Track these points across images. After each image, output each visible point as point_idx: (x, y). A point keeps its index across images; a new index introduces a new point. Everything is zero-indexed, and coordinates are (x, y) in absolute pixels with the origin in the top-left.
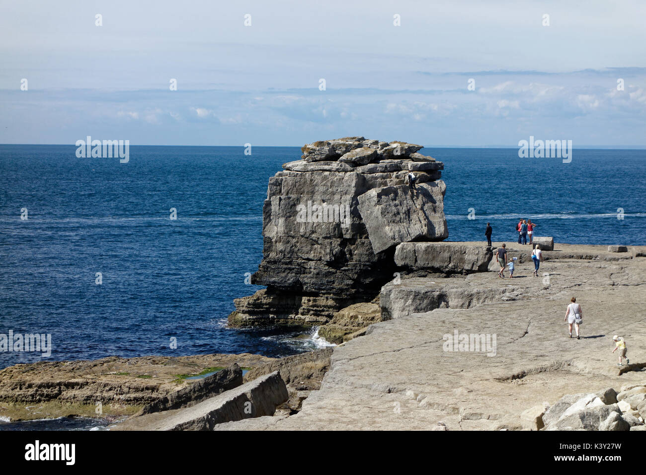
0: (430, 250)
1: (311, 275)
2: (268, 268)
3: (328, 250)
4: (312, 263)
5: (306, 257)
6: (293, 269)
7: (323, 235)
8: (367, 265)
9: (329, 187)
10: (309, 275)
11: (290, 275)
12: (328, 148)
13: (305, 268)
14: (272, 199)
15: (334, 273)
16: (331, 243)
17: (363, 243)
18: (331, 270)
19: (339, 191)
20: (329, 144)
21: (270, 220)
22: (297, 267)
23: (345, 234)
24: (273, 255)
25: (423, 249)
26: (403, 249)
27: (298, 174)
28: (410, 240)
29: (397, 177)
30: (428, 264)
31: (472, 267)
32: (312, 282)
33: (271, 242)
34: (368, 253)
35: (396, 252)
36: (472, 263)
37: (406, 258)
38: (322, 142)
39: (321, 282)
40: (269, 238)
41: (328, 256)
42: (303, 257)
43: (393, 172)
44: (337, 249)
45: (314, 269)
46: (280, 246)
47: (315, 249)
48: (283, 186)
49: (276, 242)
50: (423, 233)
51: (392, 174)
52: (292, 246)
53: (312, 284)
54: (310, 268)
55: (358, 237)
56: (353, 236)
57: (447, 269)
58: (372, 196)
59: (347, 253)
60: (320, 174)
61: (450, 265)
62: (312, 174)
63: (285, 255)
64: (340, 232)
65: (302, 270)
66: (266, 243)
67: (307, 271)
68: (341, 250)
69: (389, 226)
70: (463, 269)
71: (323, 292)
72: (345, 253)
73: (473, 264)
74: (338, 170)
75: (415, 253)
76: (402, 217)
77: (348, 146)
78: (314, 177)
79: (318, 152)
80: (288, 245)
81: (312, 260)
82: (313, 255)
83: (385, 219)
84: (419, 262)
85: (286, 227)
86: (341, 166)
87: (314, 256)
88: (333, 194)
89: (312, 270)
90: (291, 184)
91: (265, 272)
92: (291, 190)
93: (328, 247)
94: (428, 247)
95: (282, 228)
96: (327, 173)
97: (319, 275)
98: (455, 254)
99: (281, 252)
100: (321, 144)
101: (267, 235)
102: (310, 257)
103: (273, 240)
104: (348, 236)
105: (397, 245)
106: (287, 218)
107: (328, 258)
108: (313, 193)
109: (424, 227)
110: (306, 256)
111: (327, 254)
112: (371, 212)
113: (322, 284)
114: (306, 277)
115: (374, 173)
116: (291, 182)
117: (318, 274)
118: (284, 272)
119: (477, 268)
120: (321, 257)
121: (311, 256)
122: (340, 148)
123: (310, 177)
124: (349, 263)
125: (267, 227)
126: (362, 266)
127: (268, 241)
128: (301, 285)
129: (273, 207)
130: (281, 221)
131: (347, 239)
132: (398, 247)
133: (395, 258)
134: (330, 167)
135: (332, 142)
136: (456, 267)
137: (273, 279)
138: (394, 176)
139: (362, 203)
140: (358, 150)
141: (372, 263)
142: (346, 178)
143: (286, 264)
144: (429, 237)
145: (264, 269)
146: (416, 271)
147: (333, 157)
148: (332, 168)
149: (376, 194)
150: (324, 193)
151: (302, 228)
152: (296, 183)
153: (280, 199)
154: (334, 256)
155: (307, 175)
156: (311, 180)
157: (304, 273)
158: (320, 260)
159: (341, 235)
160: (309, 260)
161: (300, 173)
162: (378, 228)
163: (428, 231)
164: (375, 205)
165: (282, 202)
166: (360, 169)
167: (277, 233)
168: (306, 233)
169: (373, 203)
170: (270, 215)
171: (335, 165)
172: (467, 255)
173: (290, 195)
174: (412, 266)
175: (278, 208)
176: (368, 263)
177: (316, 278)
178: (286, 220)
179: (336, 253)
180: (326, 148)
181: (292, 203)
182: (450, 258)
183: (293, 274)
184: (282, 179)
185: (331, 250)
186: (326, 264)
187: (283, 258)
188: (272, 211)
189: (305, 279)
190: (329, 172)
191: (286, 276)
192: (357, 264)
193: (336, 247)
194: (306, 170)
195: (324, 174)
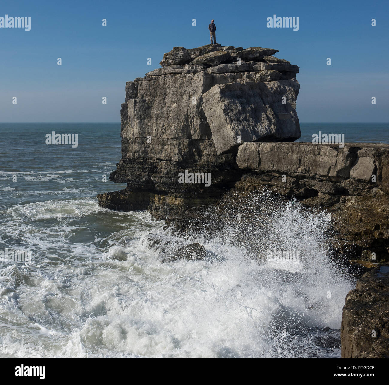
0: (276, 150)
1: (161, 174)
2: (123, 167)
3: (176, 151)
4: (163, 164)
6: (147, 168)
7: (172, 136)
8: (216, 166)
9: (179, 88)
10: (159, 175)
11: (143, 174)
12: (183, 53)
13: (158, 168)
14: (128, 102)
16: (180, 144)
17: (211, 144)
19: (187, 91)
20: (183, 49)
21: (127, 123)
22: (150, 167)
23: (194, 135)
24: (129, 155)
25: (268, 149)
26: (245, 149)
27: (152, 78)
28: (255, 139)
29: (248, 77)
30: (273, 166)
31: (329, 172)
32: (162, 181)
33: (128, 143)
35: (239, 153)
36: (329, 166)
37: (249, 159)
38: (178, 48)
39: (170, 182)
40: (126, 139)
41: (177, 157)
42: (155, 157)
43: (244, 72)
44: (185, 150)
46: (136, 147)
47: (166, 150)
48: (138, 90)
49: (132, 142)
50: (270, 132)
51: (242, 74)
52: (146, 147)
53: (162, 183)
54: (161, 168)
55: (207, 138)
56: (201, 137)
58: (215, 92)
59: (195, 154)
60: (172, 77)
61: (300, 169)
62: (165, 77)
63: (139, 155)
64: (188, 133)
65: (154, 169)
66: (124, 144)
67: (159, 170)
69: (231, 125)
70: (316, 174)
71: (172, 191)
73: (330, 168)
74: (188, 72)
75: (259, 154)
76: (248, 115)
77: (202, 51)
78: (166, 80)
79: (172, 57)
80: (143, 145)
81: (163, 160)
82: (164, 155)
83: (227, 117)
84: (262, 164)
85: (141, 128)
86: (192, 68)
87: (165, 156)
88: (182, 95)
89: (163, 170)
90: (145, 88)
91: (121, 170)
92: (146, 93)
93: (177, 147)
94: (273, 147)
95: (138, 129)
96: (178, 75)
97: (168, 174)
98: (306, 155)
99: (136, 151)
100: (176, 49)
101: (125, 136)
103: (130, 141)
104: (196, 137)
105: (239, 146)
106: (141, 120)
107: (176, 158)
108: (165, 95)
109: (272, 126)
110: (158, 156)
111: (175, 155)
112: (215, 111)
113: (170, 183)
114: (157, 176)
115: (224, 73)
116: (146, 86)
118: (138, 170)
119: (336, 173)
120: (171, 158)
121: (162, 156)
122: (195, 53)
123: (163, 81)
124: (197, 164)
125: (125, 129)
127: (125, 141)
128: (153, 183)
129: (129, 111)
130: (136, 123)
131: (195, 140)
132: (241, 147)
133: (238, 159)
134: (182, 69)
135: (187, 48)
136: (307, 171)
137: (128, 177)
138: (245, 76)
139: (207, 101)
140: (212, 53)
141: (220, 163)
142: (195, 79)
143: (141, 163)
144: (277, 136)
145: (121, 167)
146: (259, 174)
147: (187, 60)
148: (183, 71)
149: (219, 90)
150: (174, 94)
151: (155, 129)
152: (150, 86)
153: (135, 102)
154: (182, 156)
155: (161, 78)
156: (164, 83)
157: (156, 172)
158: (170, 160)
159: (189, 136)
160: (160, 160)
161: (154, 77)
162: (220, 127)
163: (277, 130)
164: (219, 102)
165: (137, 105)
166: (210, 70)
167: (133, 134)
168: (157, 134)
169: (216, 101)
170: (127, 118)
171: (186, 67)
172: (321, 158)
173: (144, 98)
174: (255, 169)
175: (133, 110)
176: (216, 164)
177: (166, 177)
178: (140, 122)
179: (185, 153)
180: (181, 53)
181: (146, 106)
182: (300, 160)
183: (146, 174)
184: (138, 83)
185: (179, 151)
186: (175, 165)
187: (138, 158)
188: (129, 113)
189: (156, 178)
190: (179, 75)
191: (140, 175)
192: (205, 164)
193: (184, 147)
194: (160, 74)
195: (175, 76)
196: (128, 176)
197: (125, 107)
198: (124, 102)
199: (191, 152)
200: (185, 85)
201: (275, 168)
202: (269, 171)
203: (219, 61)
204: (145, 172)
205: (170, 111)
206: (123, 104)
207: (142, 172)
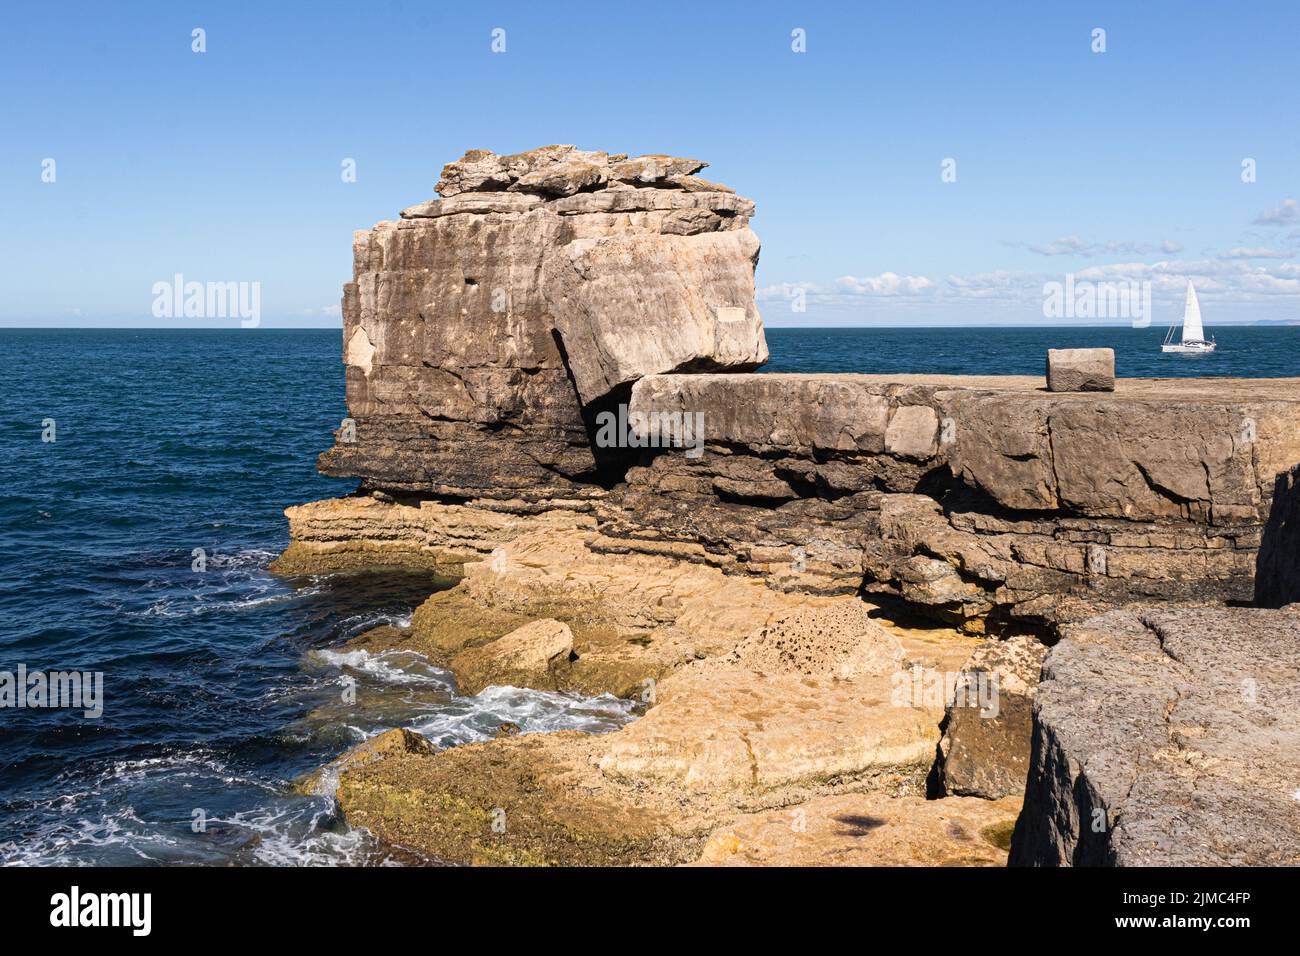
1: (450, 455)
4: (449, 428)
5: (438, 414)
7: (471, 362)
10: (442, 455)
11: (400, 454)
12: (491, 165)
13: (437, 439)
14: (360, 280)
15: (498, 450)
16: (489, 379)
17: (564, 381)
18: (491, 444)
20: (492, 155)
22: (418, 436)
24: (365, 408)
25: (702, 391)
26: (648, 392)
27: (418, 222)
28: (669, 369)
29: (645, 223)
31: (838, 441)
32: (448, 472)
33: (363, 378)
35: (633, 400)
38: (477, 151)
40: (357, 368)
41: (485, 411)
42: (430, 412)
43: (635, 210)
45: (455, 441)
48: (385, 250)
49: (374, 377)
50: (702, 351)
51: (631, 214)
53: (450, 477)
54: (446, 439)
55: (554, 366)
56: (540, 363)
57: (766, 448)
59: (528, 403)
62: (449, 220)
63: (391, 408)
64: (509, 354)
66: (351, 382)
67: (441, 444)
68: (514, 397)
72: (522, 402)
74: (506, 209)
75: (680, 402)
77: (536, 160)
78: (453, 228)
79: (466, 173)
80: (399, 385)
81: (449, 420)
82: (451, 408)
85: (392, 343)
87: (454, 411)
88: (492, 263)
89: (450, 443)
90: (401, 246)
92: (403, 259)
94: (714, 384)
95: (384, 347)
96: (481, 218)
97: (464, 454)
100: (474, 154)
101: (353, 361)
102: (446, 414)
103: (367, 374)
104: (528, 364)
105: (633, 382)
106: (393, 321)
107: (484, 415)
108: (450, 264)
109: (705, 335)
110: (436, 411)
111: (480, 406)
112: (572, 301)
114: (437, 459)
115: (588, 213)
116: (402, 241)
117: (462, 451)
119: (855, 443)
120: (468, 413)
121: (448, 411)
122: (519, 163)
123: (444, 229)
125: (352, 345)
126: (563, 434)
127: (356, 375)
129: (363, 300)
131: (526, 370)
132: (636, 387)
134: (489, 203)
137: (366, 464)
138: (638, 220)
144: (718, 360)
148: (494, 206)
149: (582, 253)
152: (413, 242)
153: (378, 280)
154: (498, 409)
155: (439, 223)
156: (448, 235)
157: (435, 451)
158: (468, 419)
160: (442, 418)
165: (382, 287)
167: (374, 358)
170: (358, 318)
171: (500, 199)
172: (822, 409)
173: (400, 271)
175: (372, 300)
177: (458, 462)
178: (391, 328)
179: (503, 403)
182: (775, 415)
183: (409, 453)
185: (490, 397)
186: (481, 430)
187: (387, 416)
188: (362, 307)
189: (434, 465)
190: (484, 216)
191: (394, 457)
192: (552, 429)
193: (501, 388)
194: (438, 214)
195: (473, 218)
196: (364, 459)
197: (351, 292)
198: (350, 279)
199: (518, 399)
200: (498, 241)
201: (718, 435)
203: (576, 185)
204: (407, 450)
206: (347, 285)
207: (399, 449)
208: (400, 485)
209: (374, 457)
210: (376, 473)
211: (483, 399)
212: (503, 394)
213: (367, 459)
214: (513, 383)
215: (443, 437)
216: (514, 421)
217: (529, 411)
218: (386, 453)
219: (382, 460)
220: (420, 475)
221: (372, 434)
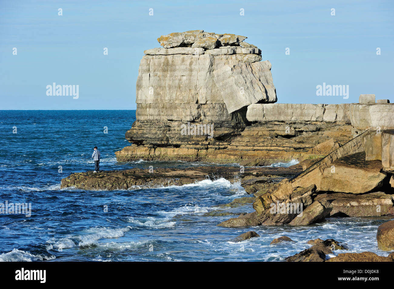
2: (142, 127)
4: (176, 123)
6: (161, 127)
7: (185, 102)
9: (188, 66)
11: (158, 132)
13: (170, 127)
14: (143, 76)
17: (214, 108)
19: (196, 68)
22: (164, 126)
23: (201, 100)
24: (144, 118)
26: (253, 109)
28: (257, 102)
29: (236, 59)
31: (311, 119)
32: (176, 137)
33: (143, 108)
34: (218, 114)
35: (248, 111)
37: (256, 115)
40: (141, 104)
41: (189, 117)
45: (178, 127)
46: (150, 111)
47: (178, 113)
48: (151, 66)
49: (147, 108)
50: (263, 97)
51: (232, 56)
52: (160, 111)
53: (177, 138)
55: (210, 103)
56: (206, 102)
57: (290, 122)
58: (227, 70)
59: (202, 115)
60: (180, 57)
61: (293, 118)
62: (173, 56)
63: (154, 117)
64: (197, 99)
67: (172, 128)
70: (303, 121)
71: (185, 144)
73: (312, 116)
74: (192, 53)
75: (264, 111)
76: (249, 86)
77: (196, 37)
78: (175, 59)
79: (175, 41)
80: (157, 110)
81: (175, 121)
82: (176, 117)
84: (266, 117)
85: (155, 96)
86: (194, 50)
87: (177, 118)
88: (191, 71)
89: (176, 128)
90: (157, 65)
91: (139, 130)
92: (157, 69)
93: (189, 110)
95: (152, 97)
99: (151, 115)
100: (176, 34)
103: (144, 106)
104: (203, 102)
106: (155, 89)
108: (174, 70)
110: (170, 118)
111: (187, 116)
112: (226, 82)
114: (172, 133)
115: (220, 55)
116: (157, 63)
119: (315, 119)
120: (182, 118)
121: (174, 118)
123: (171, 59)
124: (203, 122)
127: (141, 107)
128: (168, 139)
129: (144, 82)
130: (151, 92)
131: (201, 104)
132: (249, 107)
133: (247, 115)
134: (186, 51)
137: (146, 136)
140: (204, 39)
144: (267, 100)
146: (264, 124)
147: (186, 44)
148: (188, 52)
149: (230, 69)
152: (161, 63)
153: (150, 76)
154: (193, 117)
155: (169, 57)
156: (173, 61)
157: (169, 131)
158: (181, 120)
159: (197, 102)
160: (172, 120)
161: (164, 56)
163: (266, 96)
164: (229, 77)
165: (152, 78)
166: (209, 52)
170: (142, 87)
171: (189, 50)
172: (306, 110)
174: (260, 121)
175: (148, 82)
176: (218, 122)
181: (158, 78)
182: (293, 113)
183: (161, 132)
184: (150, 61)
185: (191, 113)
187: (153, 120)
188: (143, 84)
189: (171, 135)
191: (156, 133)
192: (209, 123)
193: (194, 110)
194: (168, 54)
195: (182, 56)
196: (146, 134)
197: (140, 80)
199: (199, 113)
200: (194, 64)
201: (276, 119)
202: (271, 121)
205: (181, 83)
206: (139, 77)
207: (158, 130)
208: (158, 142)
209: (149, 133)
210: (151, 138)
211: (189, 114)
212: (195, 112)
213: (147, 134)
214: (198, 108)
215: (173, 126)
216: (197, 120)
217: (202, 117)
218: (154, 132)
219: (153, 134)
220: (165, 139)
221: (149, 126)
